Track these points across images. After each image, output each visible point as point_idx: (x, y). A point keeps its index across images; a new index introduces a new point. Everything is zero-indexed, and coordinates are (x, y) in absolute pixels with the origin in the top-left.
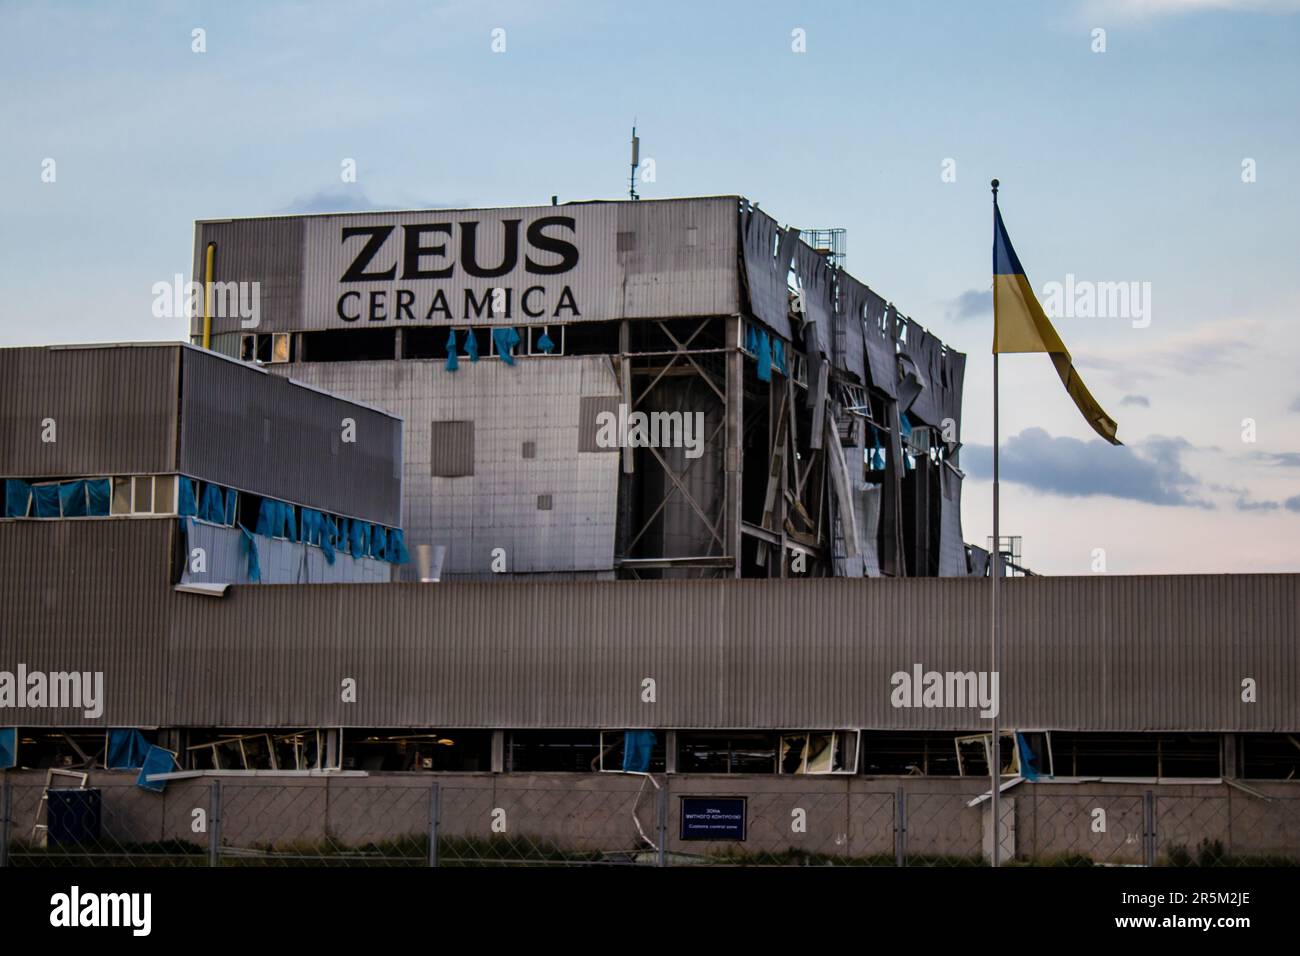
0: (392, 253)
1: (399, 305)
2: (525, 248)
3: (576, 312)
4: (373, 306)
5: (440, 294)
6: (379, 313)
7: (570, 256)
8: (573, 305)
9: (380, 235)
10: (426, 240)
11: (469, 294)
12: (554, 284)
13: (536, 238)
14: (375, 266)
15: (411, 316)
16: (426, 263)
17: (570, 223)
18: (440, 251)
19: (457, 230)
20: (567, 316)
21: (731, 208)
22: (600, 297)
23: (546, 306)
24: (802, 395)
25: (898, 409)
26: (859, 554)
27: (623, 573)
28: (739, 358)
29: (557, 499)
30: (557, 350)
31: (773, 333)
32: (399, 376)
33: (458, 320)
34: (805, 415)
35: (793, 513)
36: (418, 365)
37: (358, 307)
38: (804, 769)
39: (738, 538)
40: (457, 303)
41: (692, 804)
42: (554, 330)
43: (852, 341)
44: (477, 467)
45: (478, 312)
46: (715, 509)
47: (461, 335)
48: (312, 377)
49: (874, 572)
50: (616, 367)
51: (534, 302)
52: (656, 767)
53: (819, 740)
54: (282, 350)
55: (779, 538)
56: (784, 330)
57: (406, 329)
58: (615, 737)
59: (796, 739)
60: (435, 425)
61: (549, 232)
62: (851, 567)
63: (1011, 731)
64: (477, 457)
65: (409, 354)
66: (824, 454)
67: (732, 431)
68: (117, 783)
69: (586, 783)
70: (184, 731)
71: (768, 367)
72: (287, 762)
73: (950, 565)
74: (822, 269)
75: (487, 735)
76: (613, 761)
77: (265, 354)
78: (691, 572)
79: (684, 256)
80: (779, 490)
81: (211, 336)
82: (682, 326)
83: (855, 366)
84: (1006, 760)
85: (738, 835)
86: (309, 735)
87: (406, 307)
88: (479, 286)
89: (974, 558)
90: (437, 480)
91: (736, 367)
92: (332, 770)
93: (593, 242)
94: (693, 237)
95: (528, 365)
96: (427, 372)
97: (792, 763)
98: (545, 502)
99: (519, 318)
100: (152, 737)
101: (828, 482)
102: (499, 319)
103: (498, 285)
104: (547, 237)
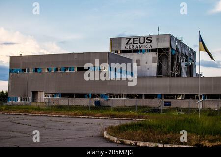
0: (131, 41)
6: (130, 48)
7: (151, 41)
9: (130, 39)
10: (135, 40)
12: (149, 44)
13: (147, 39)
14: (129, 43)
15: (133, 48)
16: (135, 42)
17: (151, 37)
18: (137, 41)
19: (138, 38)
20: (151, 48)
21: (169, 36)
22: (155, 45)
23: (148, 47)
24: (178, 56)
25: (189, 58)
26: (184, 74)
27: (157, 76)
29: (150, 68)
30: (150, 52)
32: (132, 55)
33: (139, 48)
34: (178, 59)
35: (177, 70)
36: (134, 54)
37: (128, 47)
38: (178, 98)
39: (170, 73)
40: (138, 47)
41: (165, 102)
42: (149, 49)
43: (183, 50)
45: (141, 48)
46: (168, 69)
47: (139, 50)
48: (122, 55)
49: (186, 76)
50: (156, 53)
52: (161, 98)
53: (180, 95)
54: (119, 52)
55: (175, 72)
56: (175, 49)
57: (133, 50)
58: (156, 95)
59: (177, 95)
60: (136, 60)
61: (149, 38)
62: (183, 76)
63: (202, 94)
64: (141, 64)
65: (133, 52)
66: (180, 63)
67: (170, 60)
68: (102, 100)
69: (153, 100)
70: (109, 94)
71: (174, 53)
72: (120, 98)
73: (195, 75)
74: (180, 42)
75: (142, 94)
76: (156, 97)
77: (117, 53)
78: (165, 76)
79: (164, 41)
80: (175, 67)
82: (164, 49)
83: (184, 53)
84: (201, 97)
85: (170, 106)
86: (123, 94)
88: (141, 45)
89: (197, 74)
91: (170, 53)
92: (125, 98)
93: (154, 40)
94: (165, 39)
95: (146, 53)
96: (135, 54)
97: (177, 98)
98: (148, 69)
99: (145, 48)
100: (106, 95)
101: (181, 66)
102: (143, 48)
103: (143, 44)
104: (148, 39)
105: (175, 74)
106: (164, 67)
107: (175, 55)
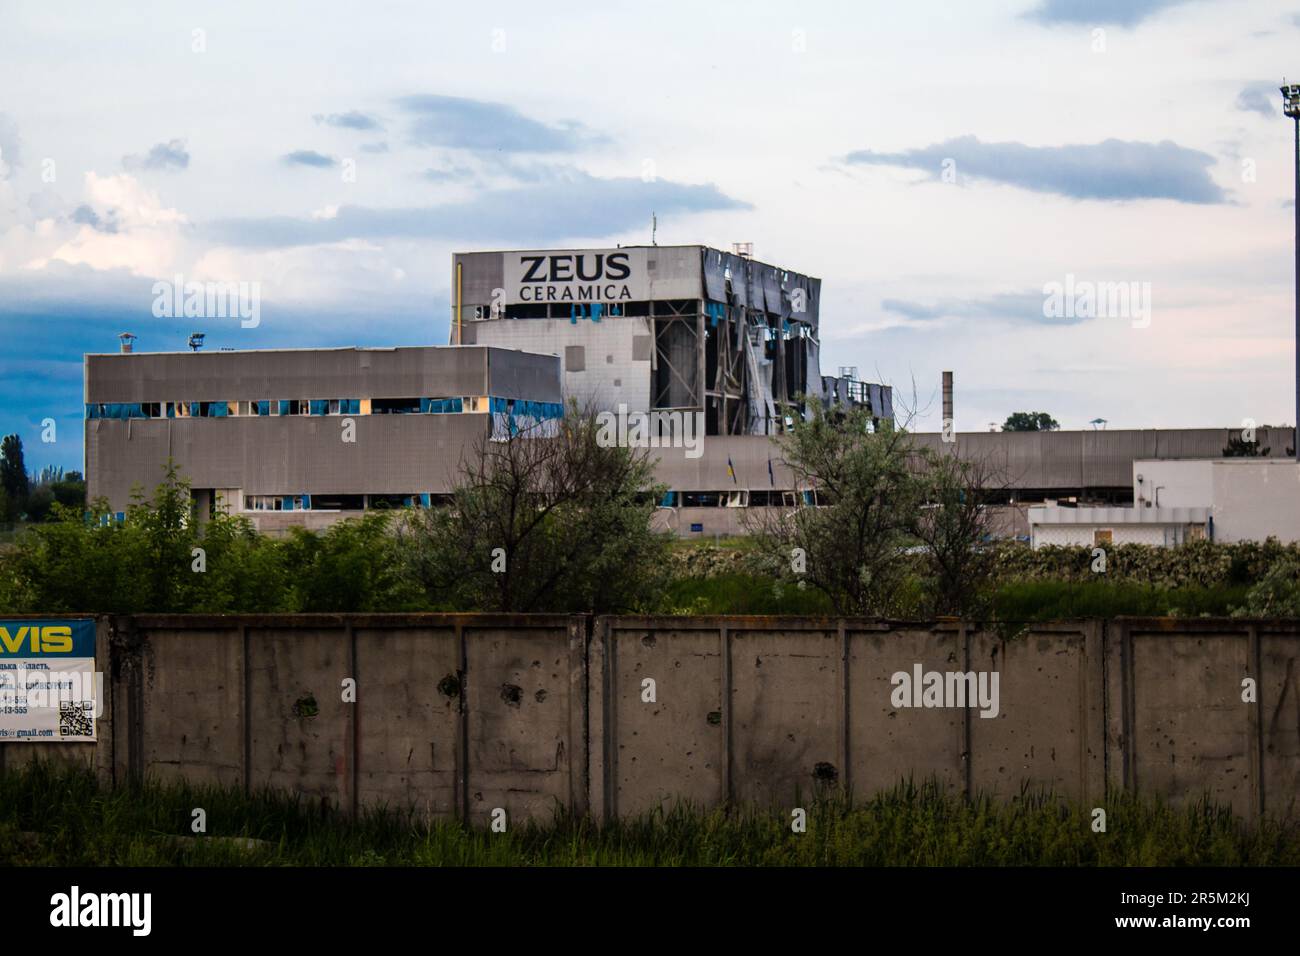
0: (544, 269)
1: (549, 293)
2: (606, 268)
3: (629, 297)
4: (537, 293)
5: (567, 288)
6: (539, 297)
7: (626, 272)
8: (628, 294)
9: (539, 261)
10: (561, 263)
11: (581, 288)
12: (620, 284)
13: (611, 263)
14: (538, 274)
15: (554, 298)
16: (561, 274)
17: (626, 256)
18: (567, 268)
19: (574, 259)
20: (625, 299)
21: (698, 251)
22: (641, 288)
23: (616, 295)
28: (703, 318)
29: (623, 382)
30: (621, 314)
31: (718, 303)
32: (549, 325)
33: (576, 300)
35: (730, 382)
36: (557, 321)
37: (530, 294)
38: (728, 505)
39: (704, 398)
40: (575, 293)
42: (620, 305)
44: (587, 367)
45: (585, 296)
47: (578, 307)
48: (508, 325)
50: (648, 322)
51: (611, 292)
52: (674, 505)
55: (723, 394)
56: (724, 301)
57: (552, 304)
59: (725, 494)
60: (568, 348)
61: (617, 260)
64: (586, 362)
65: (554, 315)
66: (744, 352)
67: (701, 351)
71: (716, 319)
74: (741, 263)
77: (487, 314)
79: (678, 272)
80: (723, 372)
81: (462, 307)
82: (678, 304)
83: (760, 306)
87: (552, 294)
88: (586, 285)
90: (568, 373)
91: (702, 322)
93: (636, 264)
94: (681, 264)
95: (607, 321)
96: (562, 324)
97: (724, 503)
98: (618, 383)
99: (604, 299)
101: (746, 365)
102: (595, 300)
103: (594, 284)
104: (616, 263)
105: (721, 400)
106: (678, 375)
107: (721, 322)
